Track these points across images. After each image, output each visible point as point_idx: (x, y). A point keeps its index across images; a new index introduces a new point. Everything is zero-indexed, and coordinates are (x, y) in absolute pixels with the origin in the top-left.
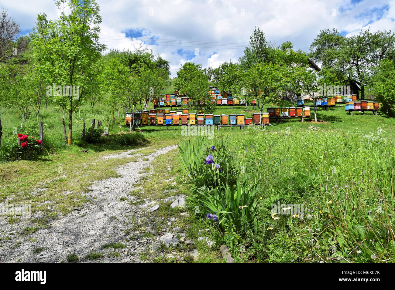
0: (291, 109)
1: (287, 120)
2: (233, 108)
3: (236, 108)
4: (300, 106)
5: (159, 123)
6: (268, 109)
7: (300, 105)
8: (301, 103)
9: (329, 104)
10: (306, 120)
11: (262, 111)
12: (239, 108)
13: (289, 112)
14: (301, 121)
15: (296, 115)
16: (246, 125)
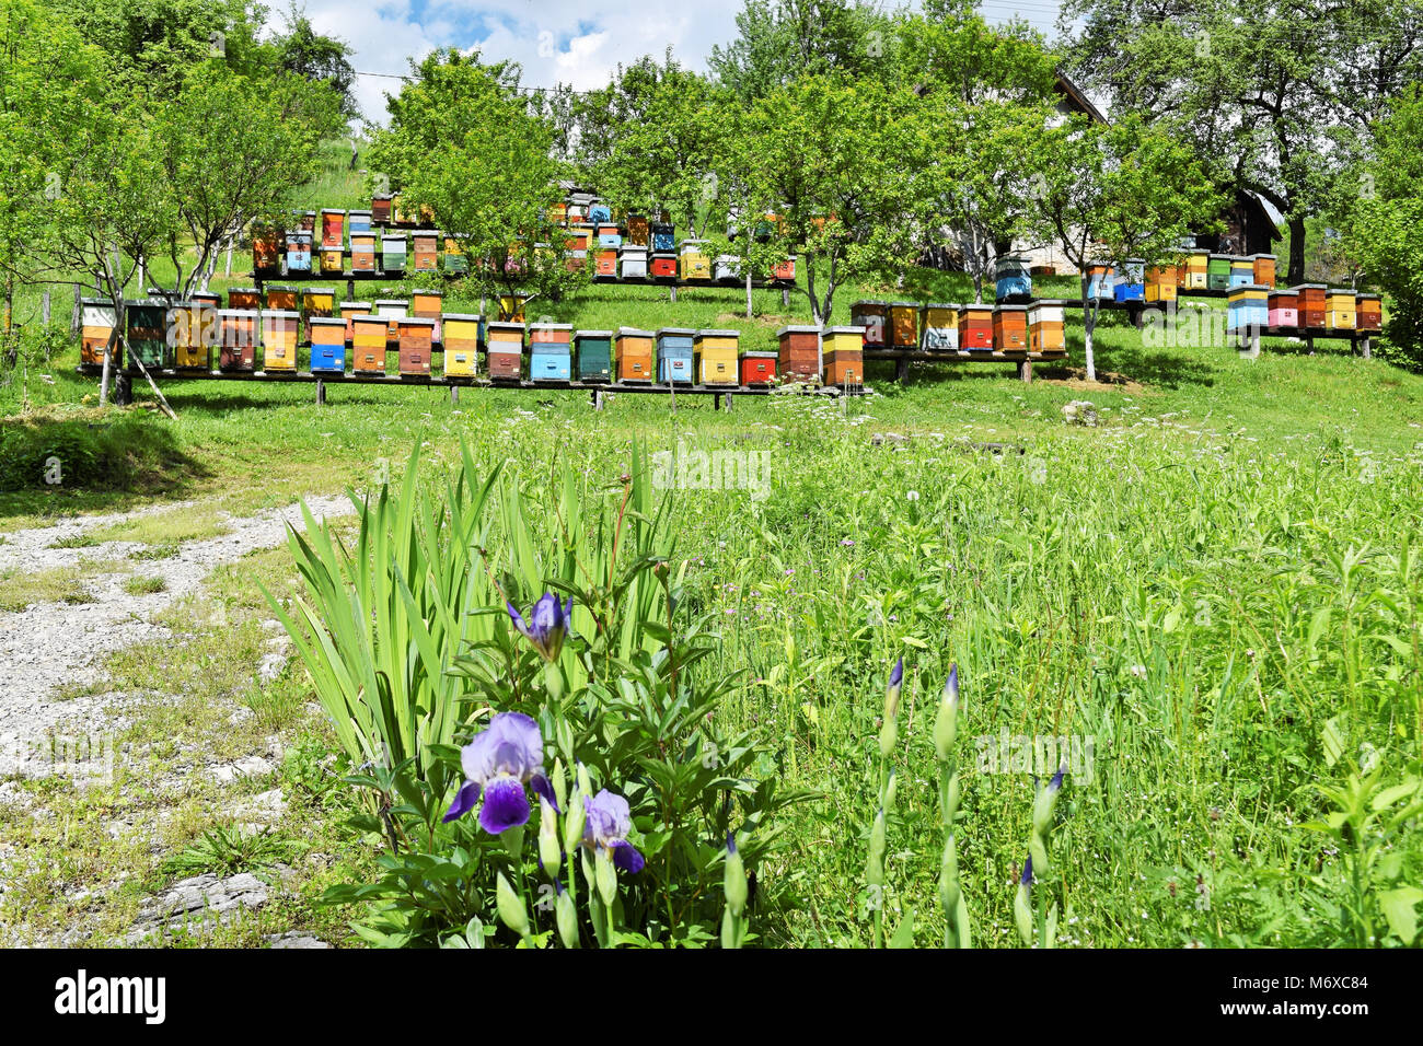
0: (971, 315)
1: (949, 368)
2: (679, 299)
3: (694, 298)
4: (1014, 299)
6: (859, 311)
7: (1011, 296)
8: (1020, 284)
9: (1149, 295)
10: (1041, 373)
11: (826, 316)
12: (711, 299)
13: (963, 327)
14: (1018, 374)
15: (996, 344)
16: (747, 389)
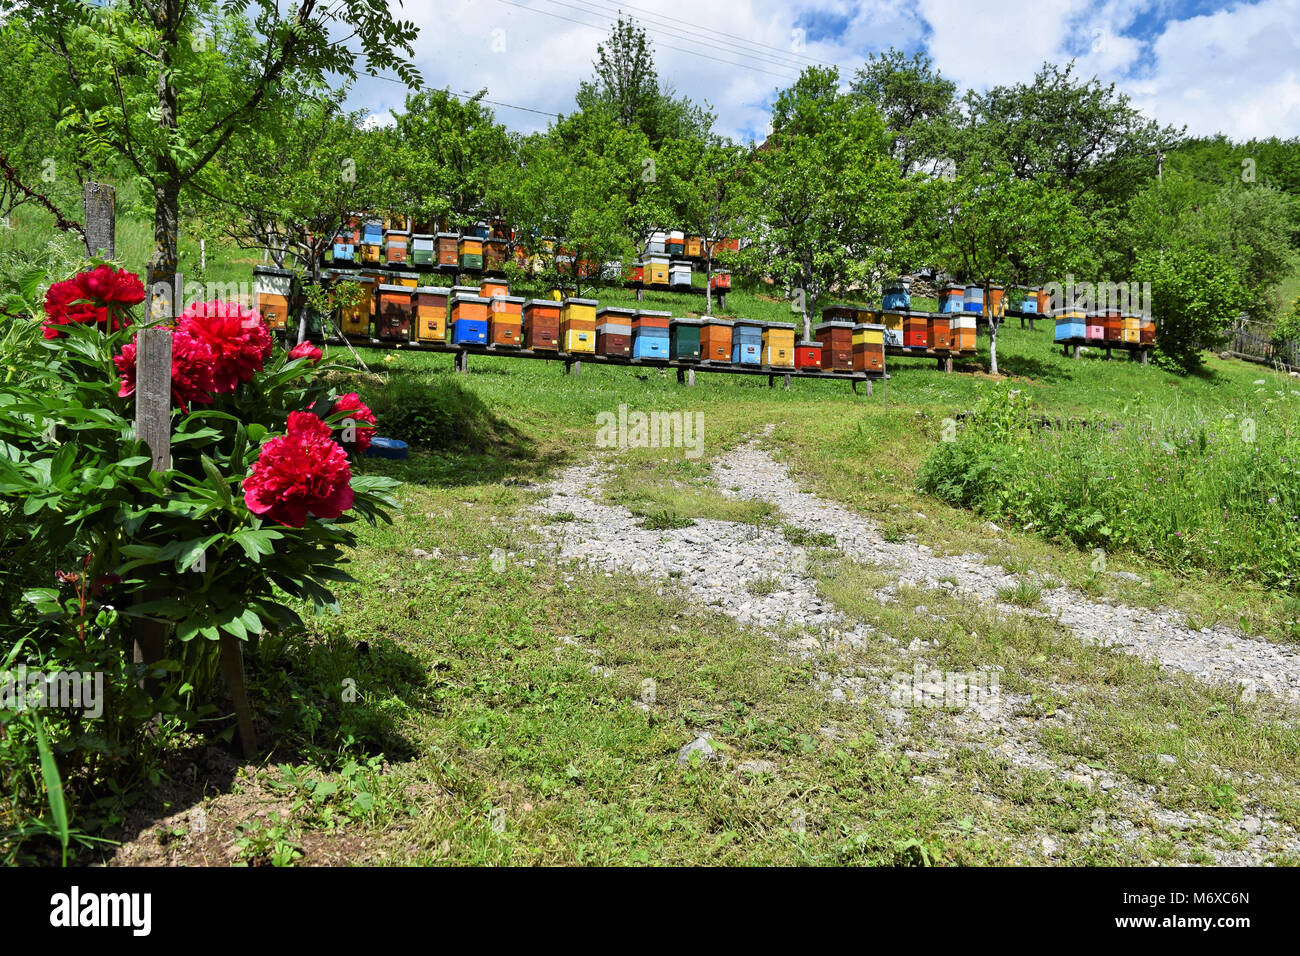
0: (912, 321)
2: (643, 299)
5: (424, 332)
7: (896, 308)
8: (902, 299)
9: (986, 313)
13: (907, 329)
14: (941, 367)
15: (931, 344)
16: (801, 372)
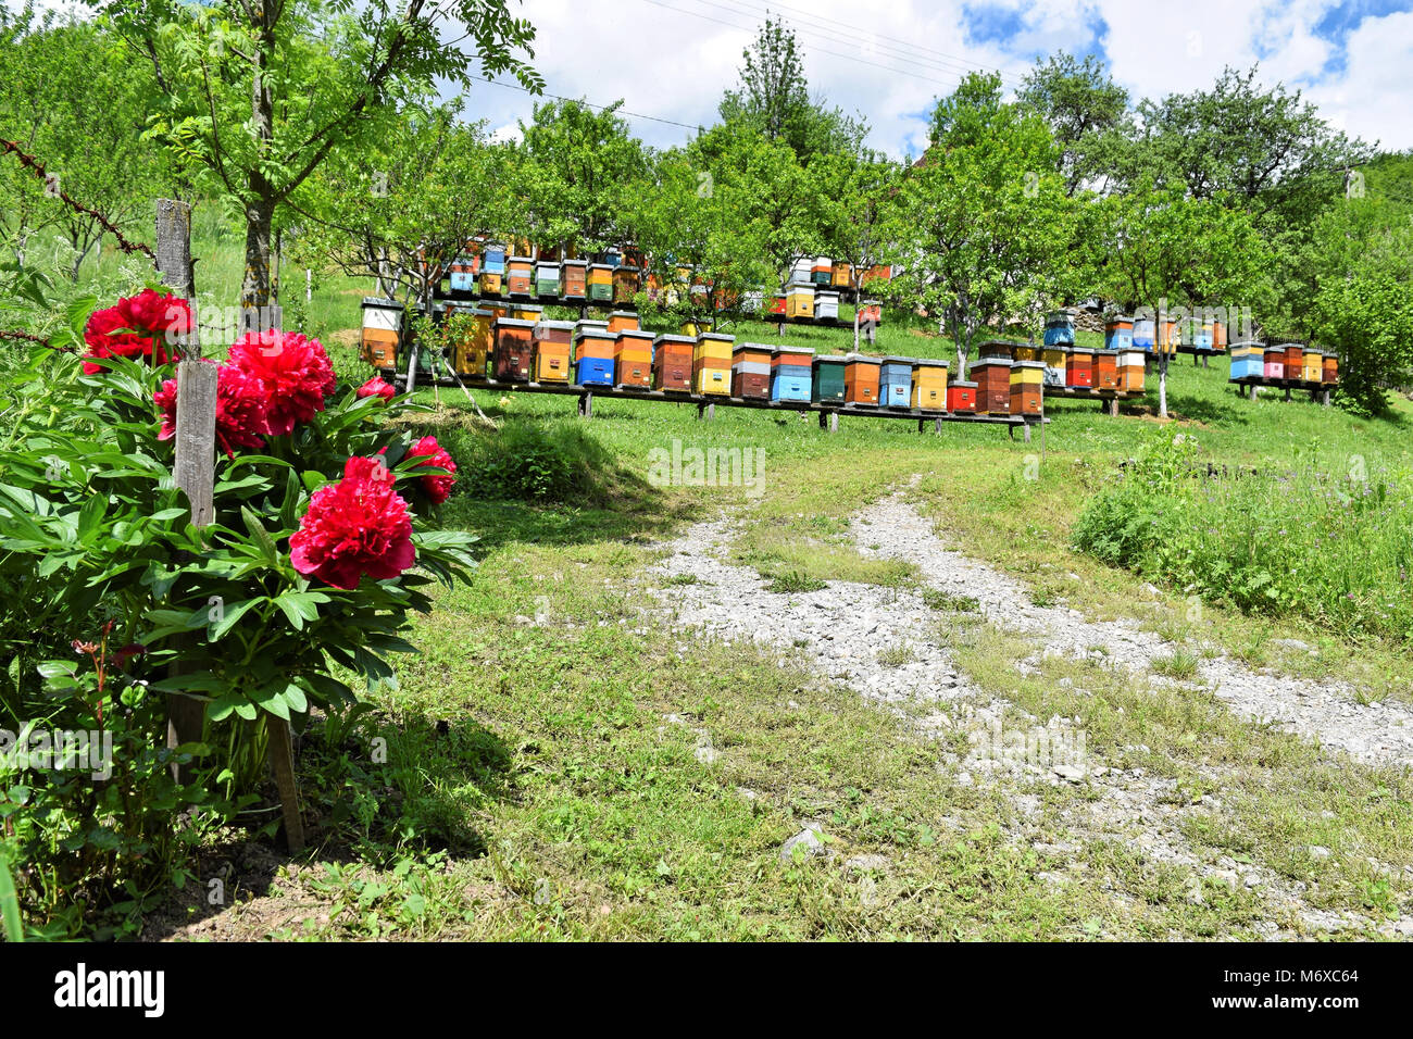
0: (1076, 357)
6: (989, 350)
7: (1059, 343)
9: (1156, 349)
15: (1095, 384)
16: (953, 416)
